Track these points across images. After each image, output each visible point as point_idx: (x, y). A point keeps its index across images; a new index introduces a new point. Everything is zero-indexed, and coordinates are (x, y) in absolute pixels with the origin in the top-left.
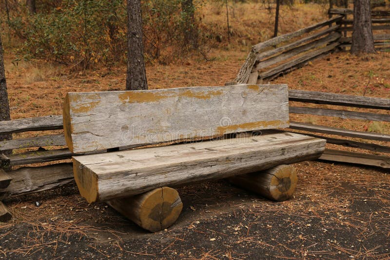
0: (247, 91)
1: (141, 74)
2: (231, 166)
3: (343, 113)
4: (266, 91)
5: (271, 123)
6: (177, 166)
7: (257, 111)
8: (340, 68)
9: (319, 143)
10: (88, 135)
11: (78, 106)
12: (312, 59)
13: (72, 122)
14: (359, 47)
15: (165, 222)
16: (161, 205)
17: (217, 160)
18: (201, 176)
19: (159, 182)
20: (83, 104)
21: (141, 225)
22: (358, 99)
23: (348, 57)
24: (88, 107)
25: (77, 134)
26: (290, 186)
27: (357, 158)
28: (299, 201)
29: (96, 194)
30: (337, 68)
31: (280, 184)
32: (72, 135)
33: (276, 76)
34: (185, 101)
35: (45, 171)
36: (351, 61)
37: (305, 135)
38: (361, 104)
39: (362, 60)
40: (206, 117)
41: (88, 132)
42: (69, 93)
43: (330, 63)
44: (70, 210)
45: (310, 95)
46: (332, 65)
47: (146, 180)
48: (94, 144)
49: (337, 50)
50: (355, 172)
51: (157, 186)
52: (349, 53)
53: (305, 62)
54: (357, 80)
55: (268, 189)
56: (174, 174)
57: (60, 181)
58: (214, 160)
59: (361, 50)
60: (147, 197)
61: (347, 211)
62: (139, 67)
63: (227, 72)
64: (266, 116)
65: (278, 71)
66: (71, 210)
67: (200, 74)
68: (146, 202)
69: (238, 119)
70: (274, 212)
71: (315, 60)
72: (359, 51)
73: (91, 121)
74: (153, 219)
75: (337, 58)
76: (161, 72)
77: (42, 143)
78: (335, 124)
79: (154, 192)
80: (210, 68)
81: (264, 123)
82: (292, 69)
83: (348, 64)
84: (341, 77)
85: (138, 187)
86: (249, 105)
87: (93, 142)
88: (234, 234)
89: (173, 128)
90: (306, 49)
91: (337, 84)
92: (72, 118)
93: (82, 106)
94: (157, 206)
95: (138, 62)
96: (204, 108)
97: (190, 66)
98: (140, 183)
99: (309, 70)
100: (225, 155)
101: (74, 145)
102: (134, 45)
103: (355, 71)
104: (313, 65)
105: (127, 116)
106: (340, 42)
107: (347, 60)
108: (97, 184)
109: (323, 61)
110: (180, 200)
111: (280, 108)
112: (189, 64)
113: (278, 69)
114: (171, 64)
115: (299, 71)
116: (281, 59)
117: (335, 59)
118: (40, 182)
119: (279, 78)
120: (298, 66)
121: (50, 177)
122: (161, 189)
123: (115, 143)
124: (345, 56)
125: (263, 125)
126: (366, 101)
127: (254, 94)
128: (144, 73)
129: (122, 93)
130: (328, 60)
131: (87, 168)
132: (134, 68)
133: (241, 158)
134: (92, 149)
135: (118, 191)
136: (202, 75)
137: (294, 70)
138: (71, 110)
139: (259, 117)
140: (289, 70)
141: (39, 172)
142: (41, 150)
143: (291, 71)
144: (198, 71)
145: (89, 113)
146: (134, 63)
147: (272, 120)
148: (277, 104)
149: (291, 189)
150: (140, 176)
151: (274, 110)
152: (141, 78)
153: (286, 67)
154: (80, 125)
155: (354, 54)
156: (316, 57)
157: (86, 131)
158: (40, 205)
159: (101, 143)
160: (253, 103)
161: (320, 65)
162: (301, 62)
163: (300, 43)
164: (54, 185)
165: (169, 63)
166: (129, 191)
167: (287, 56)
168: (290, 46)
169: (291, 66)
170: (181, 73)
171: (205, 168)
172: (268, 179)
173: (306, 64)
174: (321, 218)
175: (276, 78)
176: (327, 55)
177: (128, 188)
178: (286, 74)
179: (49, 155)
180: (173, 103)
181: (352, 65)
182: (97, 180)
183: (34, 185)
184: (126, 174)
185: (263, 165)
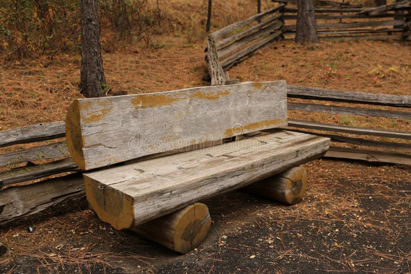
0: (252, 89)
1: (98, 65)
2: (254, 173)
3: (332, 108)
4: (268, 88)
5: (273, 122)
6: (208, 179)
7: (260, 110)
8: (290, 57)
9: (325, 142)
10: (100, 148)
11: (88, 114)
12: (260, 47)
13: (83, 134)
14: (304, 36)
15: (195, 242)
16: (193, 223)
17: (244, 169)
18: (230, 187)
19: (192, 198)
20: (94, 112)
21: (173, 248)
22: (346, 94)
23: (294, 46)
24: (99, 116)
25: (88, 147)
26: (301, 188)
27: (343, 153)
28: (309, 202)
29: (131, 219)
30: (287, 57)
31: (294, 187)
32: (84, 149)
33: (231, 66)
34: (195, 103)
35: (35, 191)
36: (297, 50)
37: (306, 133)
38: (350, 99)
39: (308, 48)
40: (215, 120)
41: (100, 144)
42: (79, 99)
43: (278, 52)
44: (72, 233)
45: (299, 91)
46: (280, 54)
47: (180, 197)
48: (107, 157)
49: (280, 38)
50: (343, 166)
51: (190, 203)
52: (294, 42)
53: (255, 51)
54: (309, 70)
55: (283, 194)
56: (206, 188)
57: (53, 199)
58: (241, 169)
59: (306, 39)
60: (180, 216)
61: (361, 211)
62: (95, 58)
63: (179, 61)
64: (268, 115)
65: (233, 61)
66: (74, 233)
67: (152, 63)
68: (180, 222)
69: (244, 119)
70: (294, 218)
71: (263, 49)
72: (304, 40)
73: (103, 131)
74: (185, 240)
75: (284, 46)
76: (110, 61)
77: (32, 157)
78: (305, 116)
79: (188, 209)
80: (159, 56)
81: (267, 123)
82: (244, 58)
83: (295, 53)
84: (293, 66)
85: (172, 207)
86: (253, 105)
87: (106, 155)
88: (271, 248)
89: (186, 134)
90: (255, 38)
91: (291, 74)
92: (83, 129)
93: (93, 114)
94: (189, 225)
95: (95, 51)
96: (213, 110)
97: (138, 54)
98: (175, 202)
99: (260, 59)
100: (250, 162)
101: (86, 161)
102: (90, 33)
103: (305, 60)
104: (262, 53)
105: (140, 122)
106: (282, 30)
107: (294, 48)
108: (132, 209)
109: (270, 50)
110: (209, 216)
111: (279, 106)
112: (136, 52)
113: (233, 58)
114: (116, 52)
115: (250, 60)
116: (234, 48)
117: (281, 47)
118: (32, 203)
119: (233, 68)
120: (250, 55)
121: (42, 196)
122: (193, 206)
123: (129, 155)
124: (291, 45)
125: (266, 125)
126: (354, 96)
127: (258, 93)
128: (101, 64)
129: (134, 97)
130: (276, 48)
131: (114, 189)
132: (91, 58)
133: (263, 165)
134: (105, 164)
135: (153, 213)
136: (154, 64)
137: (246, 59)
138: (81, 120)
139: (262, 116)
140: (242, 59)
141: (28, 192)
142: (30, 164)
143: (243, 60)
144: (148, 60)
145: (101, 122)
146: (90, 53)
147: (273, 119)
148: (277, 102)
149: (302, 191)
150: (175, 194)
151: (274, 108)
152: (99, 70)
153: (239, 56)
154: (91, 137)
155: (299, 43)
156: (263, 46)
157: (98, 143)
158: (34, 229)
159: (115, 156)
160: (258, 102)
161: (269, 54)
162: (252, 50)
163: (251, 31)
164: (47, 206)
165: (114, 51)
166: (164, 212)
167: (240, 45)
168: (243, 34)
169: (243, 55)
170: (132, 62)
171: (233, 179)
172: (283, 183)
173: (256, 52)
174: (343, 221)
175: (231, 68)
176: (273, 43)
177: (163, 209)
178: (239, 63)
179: (41, 171)
180: (184, 105)
181: (299, 54)
182: (132, 204)
183: (25, 208)
184: (161, 193)
185: (280, 169)
